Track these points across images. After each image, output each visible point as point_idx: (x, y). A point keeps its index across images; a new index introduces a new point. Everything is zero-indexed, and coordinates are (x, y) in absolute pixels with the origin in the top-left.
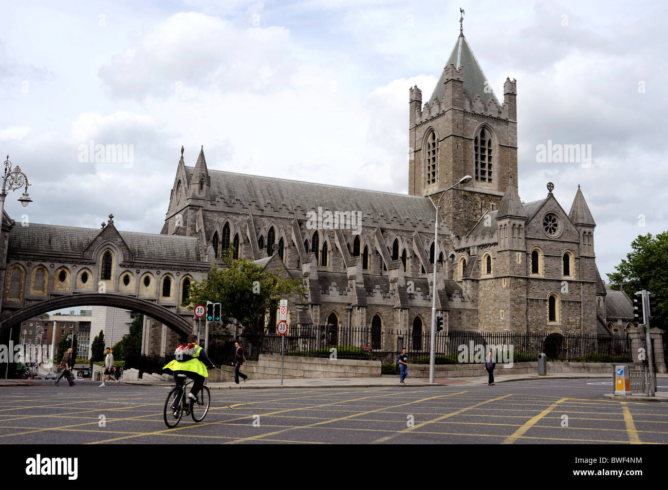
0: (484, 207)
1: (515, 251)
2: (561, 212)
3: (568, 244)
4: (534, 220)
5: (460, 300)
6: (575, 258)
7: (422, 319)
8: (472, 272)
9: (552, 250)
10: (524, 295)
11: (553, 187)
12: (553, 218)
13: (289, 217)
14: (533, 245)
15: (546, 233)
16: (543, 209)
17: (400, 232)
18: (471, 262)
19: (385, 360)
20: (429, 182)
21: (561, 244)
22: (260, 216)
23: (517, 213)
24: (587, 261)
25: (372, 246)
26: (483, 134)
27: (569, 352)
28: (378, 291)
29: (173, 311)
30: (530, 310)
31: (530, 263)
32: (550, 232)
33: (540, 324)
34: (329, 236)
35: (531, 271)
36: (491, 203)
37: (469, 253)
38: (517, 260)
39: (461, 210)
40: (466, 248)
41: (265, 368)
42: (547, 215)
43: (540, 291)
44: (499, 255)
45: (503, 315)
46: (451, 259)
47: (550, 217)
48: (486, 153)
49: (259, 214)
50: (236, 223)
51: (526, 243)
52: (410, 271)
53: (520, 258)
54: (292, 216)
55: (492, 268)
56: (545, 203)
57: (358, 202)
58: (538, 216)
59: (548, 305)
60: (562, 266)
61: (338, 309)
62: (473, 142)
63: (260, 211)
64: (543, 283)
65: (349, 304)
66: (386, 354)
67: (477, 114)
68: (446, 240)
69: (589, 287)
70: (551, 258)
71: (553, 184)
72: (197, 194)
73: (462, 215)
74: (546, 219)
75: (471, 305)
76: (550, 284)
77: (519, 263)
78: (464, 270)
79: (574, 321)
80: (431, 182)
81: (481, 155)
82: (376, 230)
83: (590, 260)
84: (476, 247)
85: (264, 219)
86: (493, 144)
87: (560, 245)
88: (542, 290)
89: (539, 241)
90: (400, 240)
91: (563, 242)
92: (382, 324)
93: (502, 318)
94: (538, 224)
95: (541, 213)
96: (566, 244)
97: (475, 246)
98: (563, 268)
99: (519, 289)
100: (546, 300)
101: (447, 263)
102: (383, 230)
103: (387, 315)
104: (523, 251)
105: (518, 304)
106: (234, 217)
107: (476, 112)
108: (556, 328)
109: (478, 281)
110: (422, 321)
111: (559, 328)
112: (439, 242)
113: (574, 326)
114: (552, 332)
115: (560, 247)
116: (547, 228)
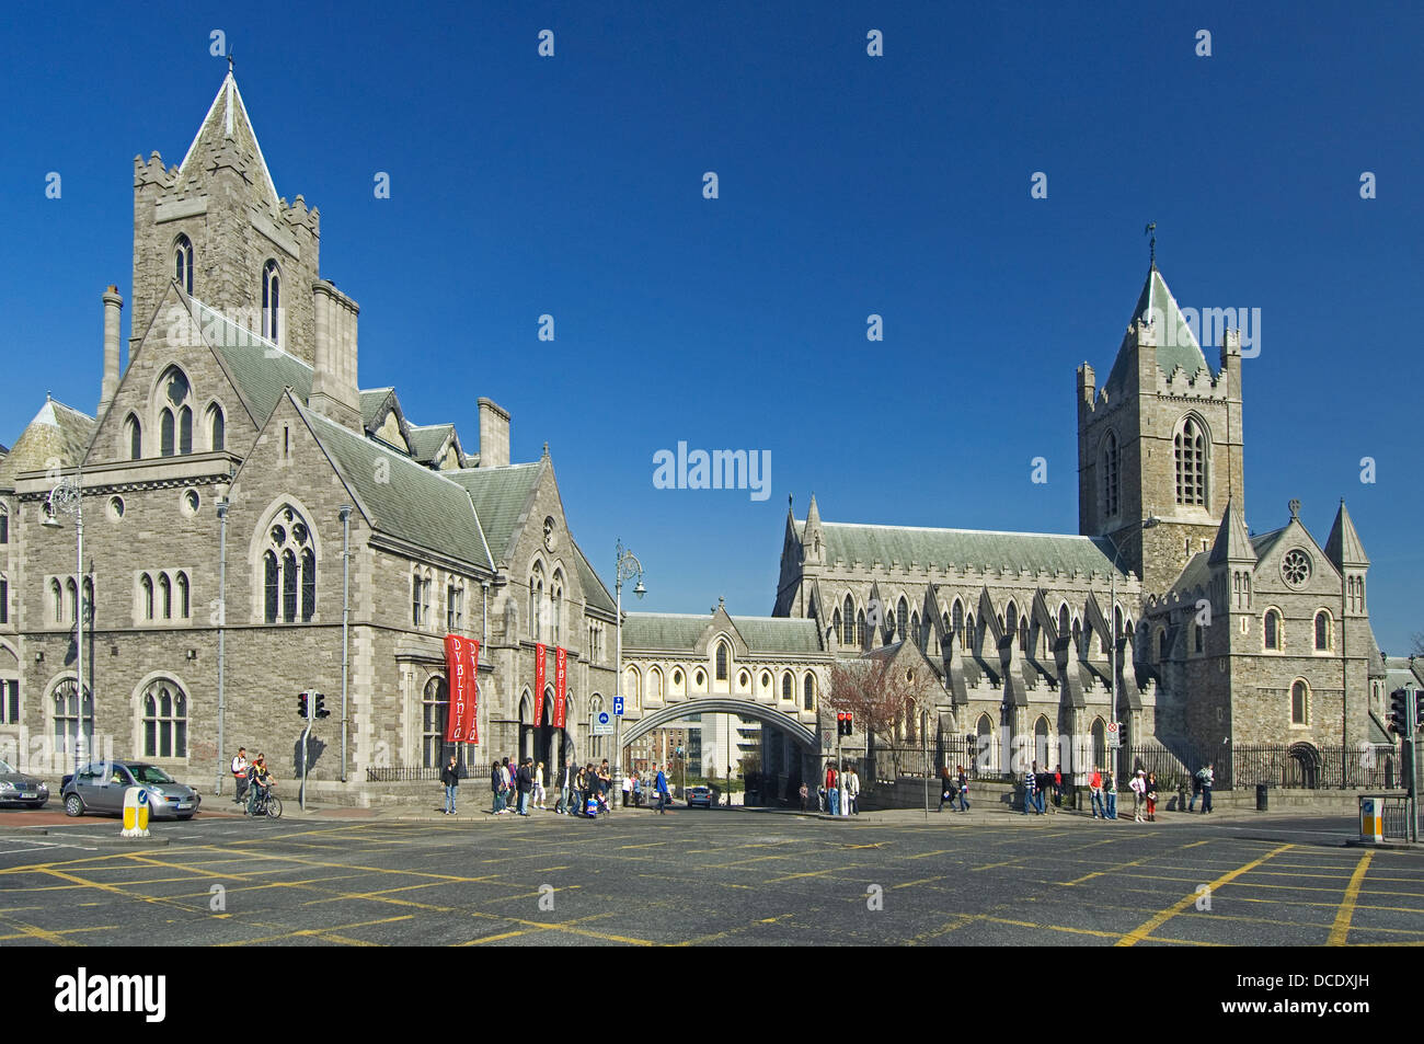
0: (1192, 546)
1: (1238, 614)
2: (1313, 546)
3: (1324, 599)
4: (1268, 562)
6: (1335, 621)
7: (1102, 721)
8: (1174, 650)
9: (1296, 610)
10: (1254, 684)
11: (1298, 507)
12: (1298, 558)
13: (922, 582)
14: (1268, 603)
15: (1288, 582)
16: (1283, 543)
17: (1069, 594)
18: (1172, 633)
20: (1108, 513)
21: (1313, 598)
22: (887, 583)
23: (1241, 552)
24: (1354, 624)
25: (1031, 616)
26: (1188, 430)
27: (1324, 771)
28: (1042, 683)
29: (795, 716)
30: (1262, 707)
31: (1263, 633)
32: (1295, 582)
33: (1279, 728)
34: (974, 606)
35: (1263, 646)
36: (1202, 540)
37: (1169, 619)
38: (1241, 628)
39: (1156, 553)
40: (1165, 612)
41: (905, 793)
42: (1290, 553)
43: (1278, 676)
44: (1214, 622)
45: (1222, 716)
46: (1143, 631)
47: (1295, 557)
48: (1194, 459)
49: (885, 580)
50: (860, 595)
51: (1255, 601)
53: (1246, 625)
54: (925, 580)
55: (1203, 642)
56: (1286, 533)
57: (1011, 553)
58: (1275, 553)
59: (1291, 698)
60: (1314, 634)
62: (1173, 444)
63: (886, 575)
64: (1281, 661)
67: (1179, 398)
69: (1357, 667)
70: (1297, 623)
71: (1297, 502)
73: (1158, 562)
74: (1288, 559)
76: (1295, 665)
77: (1246, 632)
78: (1162, 647)
79: (1332, 721)
80: (1111, 513)
81: (1186, 464)
83: (1360, 622)
84: (1179, 611)
85: (892, 587)
86: (1202, 444)
87: (1311, 601)
88: (1282, 675)
89: (1277, 596)
90: (1069, 606)
91: (1315, 596)
93: (1220, 720)
94: (1275, 567)
95: (1278, 549)
96: (1321, 600)
97: (1177, 609)
98: (1315, 637)
99: (1245, 674)
100: (1288, 691)
101: (1137, 636)
104: (1251, 614)
105: (1244, 698)
106: (856, 587)
107: (1177, 394)
108: (1303, 734)
109: (1183, 664)
110: (1104, 726)
111: (1308, 734)
112: (1125, 605)
113: (1331, 730)
114: (1298, 741)
115: (1311, 604)
116: (1291, 573)
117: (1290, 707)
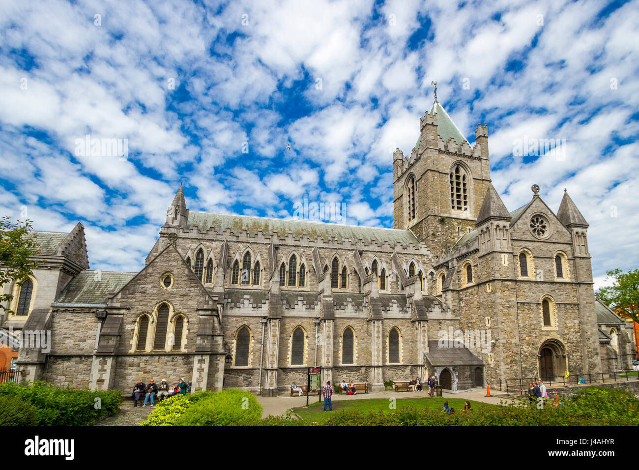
0: (461, 231)
1: (500, 252)
2: (550, 213)
3: (560, 245)
4: (520, 222)
5: (440, 310)
6: (569, 259)
7: (398, 330)
8: (451, 283)
9: (542, 252)
10: (514, 299)
11: (538, 189)
12: (540, 220)
13: (265, 242)
14: (521, 246)
15: (534, 234)
16: (529, 211)
17: (378, 254)
18: (450, 274)
19: (358, 374)
20: (409, 219)
21: (552, 245)
22: (235, 242)
23: (500, 213)
24: (583, 262)
25: (350, 266)
26: (457, 171)
27: (569, 358)
28: (350, 305)
30: (521, 315)
31: (519, 265)
32: (539, 234)
33: (534, 329)
34: (307, 259)
35: (519, 274)
36: (467, 228)
37: (448, 267)
38: (503, 262)
39: (439, 233)
40: (445, 263)
42: (534, 217)
43: (531, 294)
44: (480, 261)
45: (490, 322)
46: (430, 277)
47: (537, 219)
48: (461, 186)
49: (233, 240)
50: (210, 249)
51: (512, 245)
52: (389, 288)
53: (506, 259)
54: (268, 241)
55: (473, 275)
56: (531, 204)
58: (524, 216)
59: (542, 309)
61: (305, 323)
62: (449, 176)
63: (235, 238)
64: (533, 284)
65: (317, 318)
66: (358, 368)
67: (452, 153)
68: (425, 259)
69: (586, 289)
70: (542, 260)
71: (538, 186)
72: (170, 223)
73: (440, 238)
74: (533, 221)
75: (452, 316)
76: (543, 286)
77: (506, 265)
78: (443, 283)
79: (572, 324)
80: (411, 218)
81: (457, 188)
82: (354, 252)
83: (586, 260)
84: (455, 260)
86: (467, 179)
87: (551, 247)
88: (534, 293)
89: (528, 242)
90: (378, 261)
91: (554, 243)
92: (354, 338)
94: (524, 225)
95: (527, 214)
96: (558, 246)
97: (453, 259)
98: (555, 269)
99: (507, 293)
100: (539, 304)
101: (426, 280)
102: (361, 253)
103: (360, 328)
104: (509, 253)
105: (507, 309)
106: (208, 244)
107: (450, 151)
108: (552, 333)
109: (459, 291)
110: (399, 333)
111: (556, 333)
112: (418, 262)
113: (572, 330)
114: (548, 338)
115: (551, 249)
116: (535, 230)
117: (542, 315)
